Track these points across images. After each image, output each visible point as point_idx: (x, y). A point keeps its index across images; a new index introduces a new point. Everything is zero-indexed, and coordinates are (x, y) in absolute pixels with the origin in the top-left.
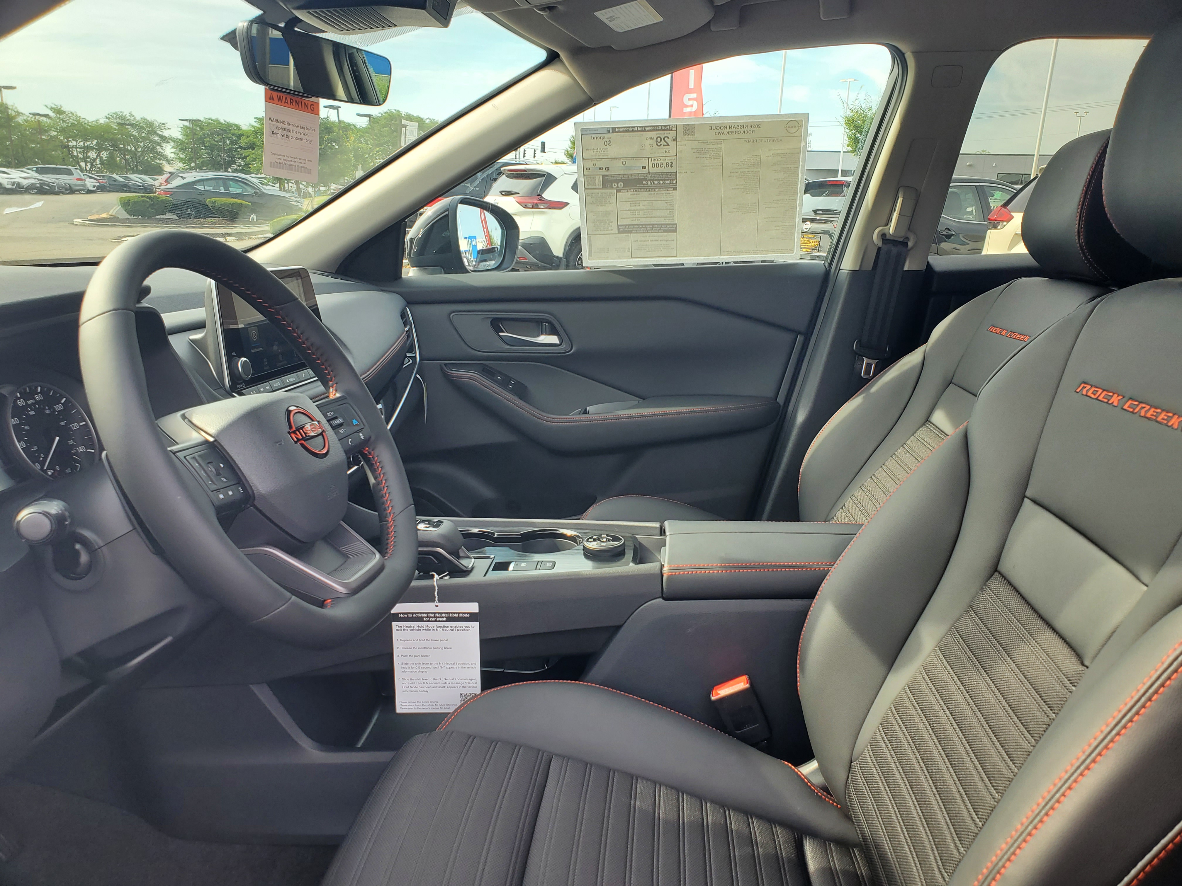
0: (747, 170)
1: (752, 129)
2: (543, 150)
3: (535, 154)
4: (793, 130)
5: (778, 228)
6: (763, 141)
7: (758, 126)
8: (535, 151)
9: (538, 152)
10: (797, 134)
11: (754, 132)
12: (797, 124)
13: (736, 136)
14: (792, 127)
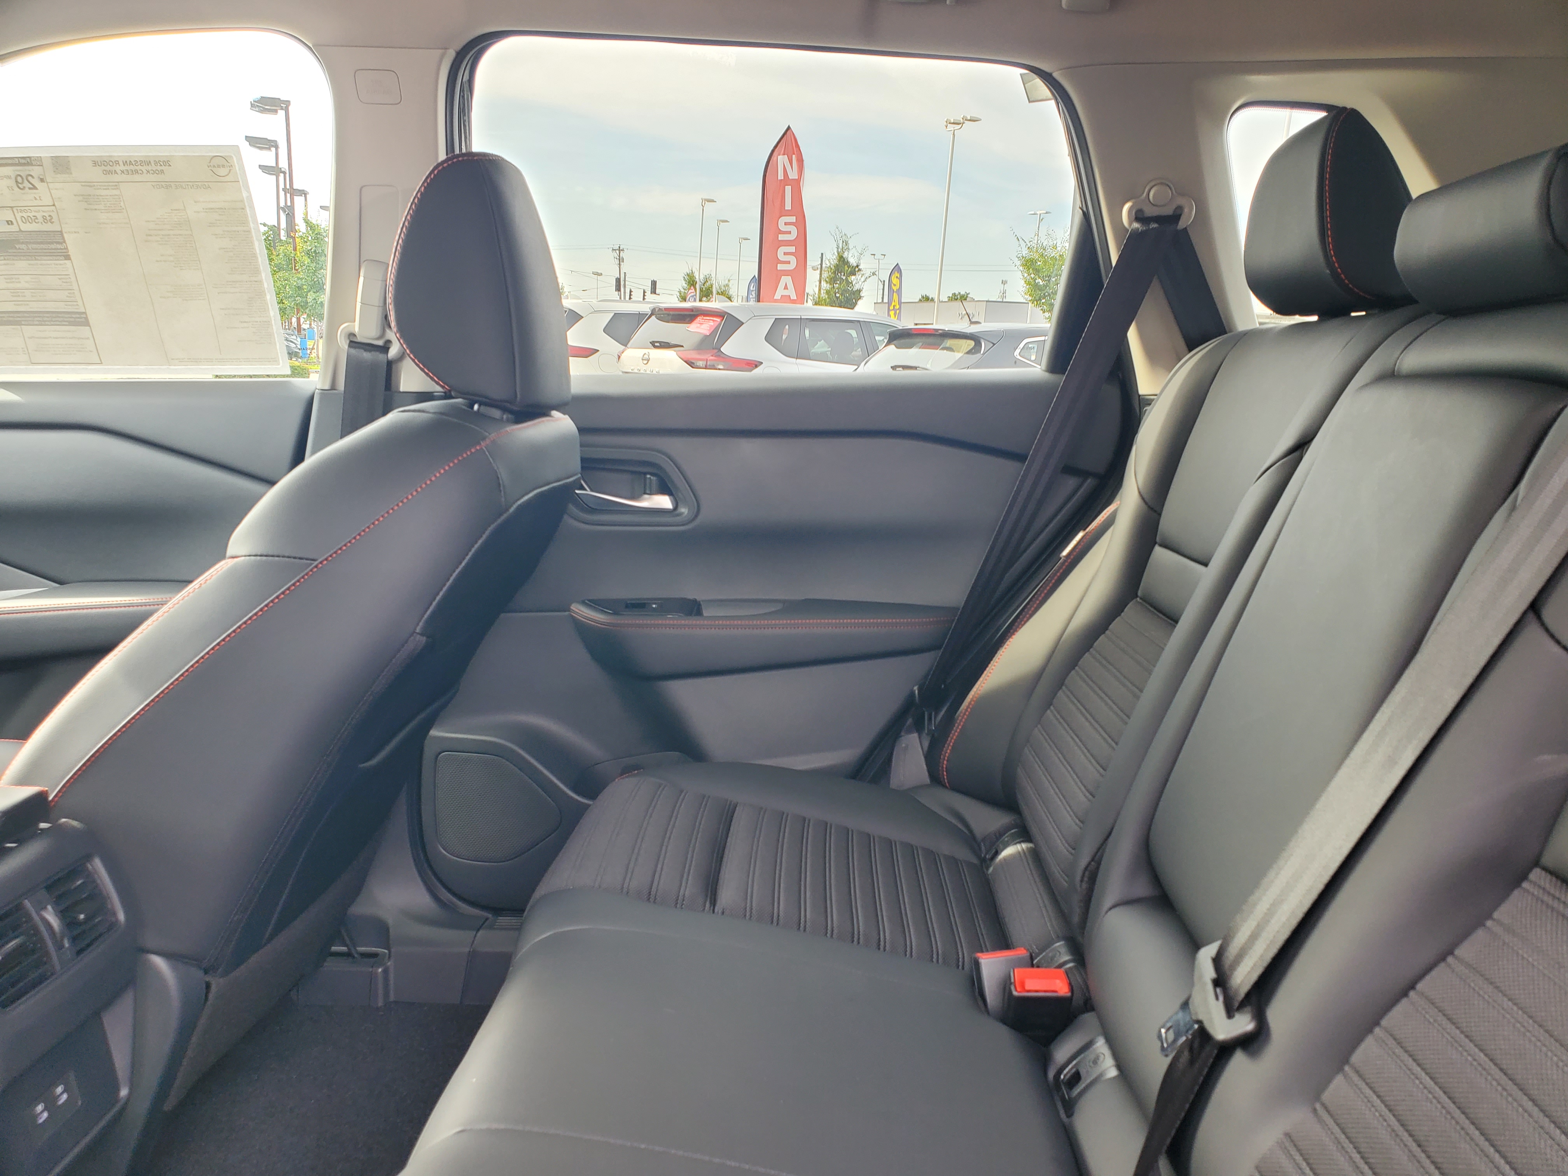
0: (171, 232)
1: (159, 168)
2: (654, 291)
3: (644, 295)
4: (222, 172)
5: (245, 325)
6: (182, 187)
7: (167, 163)
8: (644, 292)
9: (648, 293)
10: (229, 178)
11: (162, 172)
12: (225, 163)
13: (137, 177)
14: (219, 166)
